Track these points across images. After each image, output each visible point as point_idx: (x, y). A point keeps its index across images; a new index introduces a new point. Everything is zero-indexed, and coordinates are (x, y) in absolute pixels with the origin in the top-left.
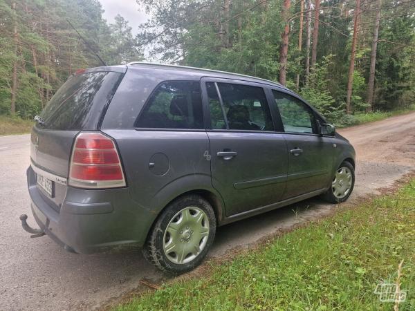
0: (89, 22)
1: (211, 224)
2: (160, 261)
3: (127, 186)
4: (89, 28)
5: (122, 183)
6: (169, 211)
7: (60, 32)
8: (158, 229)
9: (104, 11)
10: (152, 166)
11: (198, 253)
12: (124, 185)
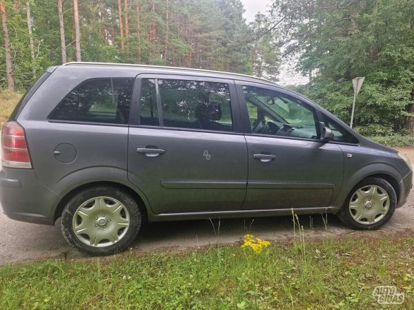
0: (227, 23)
1: (131, 216)
2: (69, 239)
3: (33, 168)
4: (227, 29)
5: (28, 165)
6: (79, 197)
7: (199, 35)
8: (66, 210)
9: (245, 11)
10: (58, 154)
11: (116, 241)
12: (30, 167)
